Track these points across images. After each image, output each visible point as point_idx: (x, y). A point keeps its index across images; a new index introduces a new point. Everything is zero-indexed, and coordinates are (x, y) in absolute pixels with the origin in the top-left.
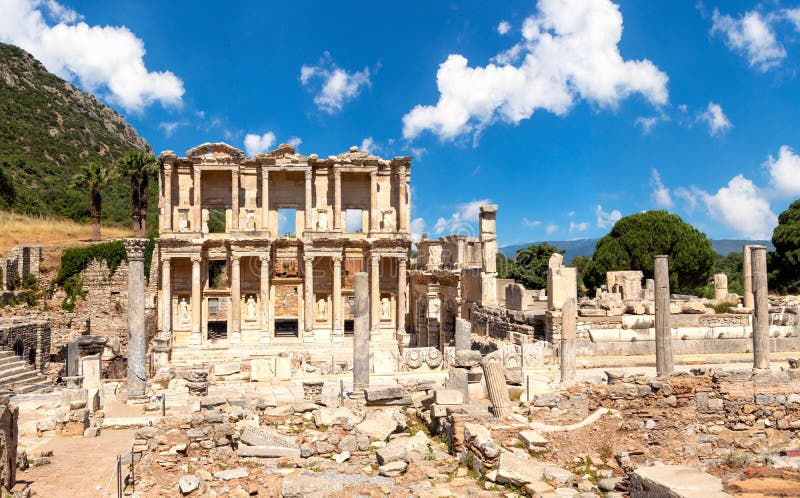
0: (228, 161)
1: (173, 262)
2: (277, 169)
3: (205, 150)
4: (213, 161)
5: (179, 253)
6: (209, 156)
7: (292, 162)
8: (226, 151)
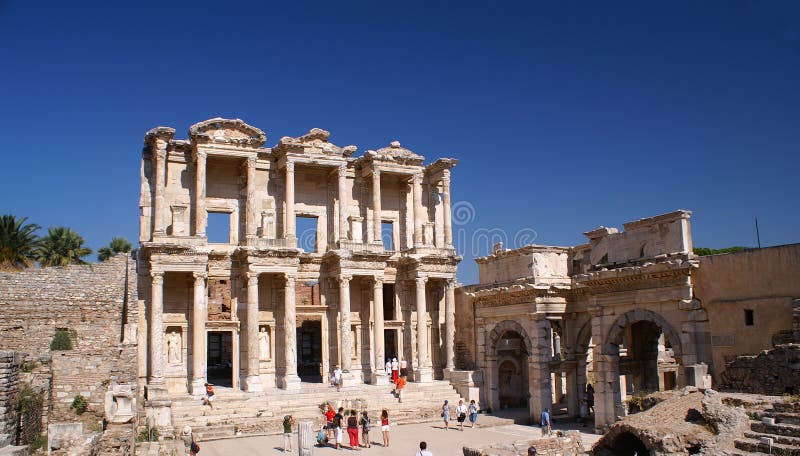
0: (245, 143)
1: (169, 277)
2: (306, 160)
3: (214, 126)
4: (224, 143)
5: (178, 264)
6: (219, 134)
7: (325, 153)
8: (242, 130)
